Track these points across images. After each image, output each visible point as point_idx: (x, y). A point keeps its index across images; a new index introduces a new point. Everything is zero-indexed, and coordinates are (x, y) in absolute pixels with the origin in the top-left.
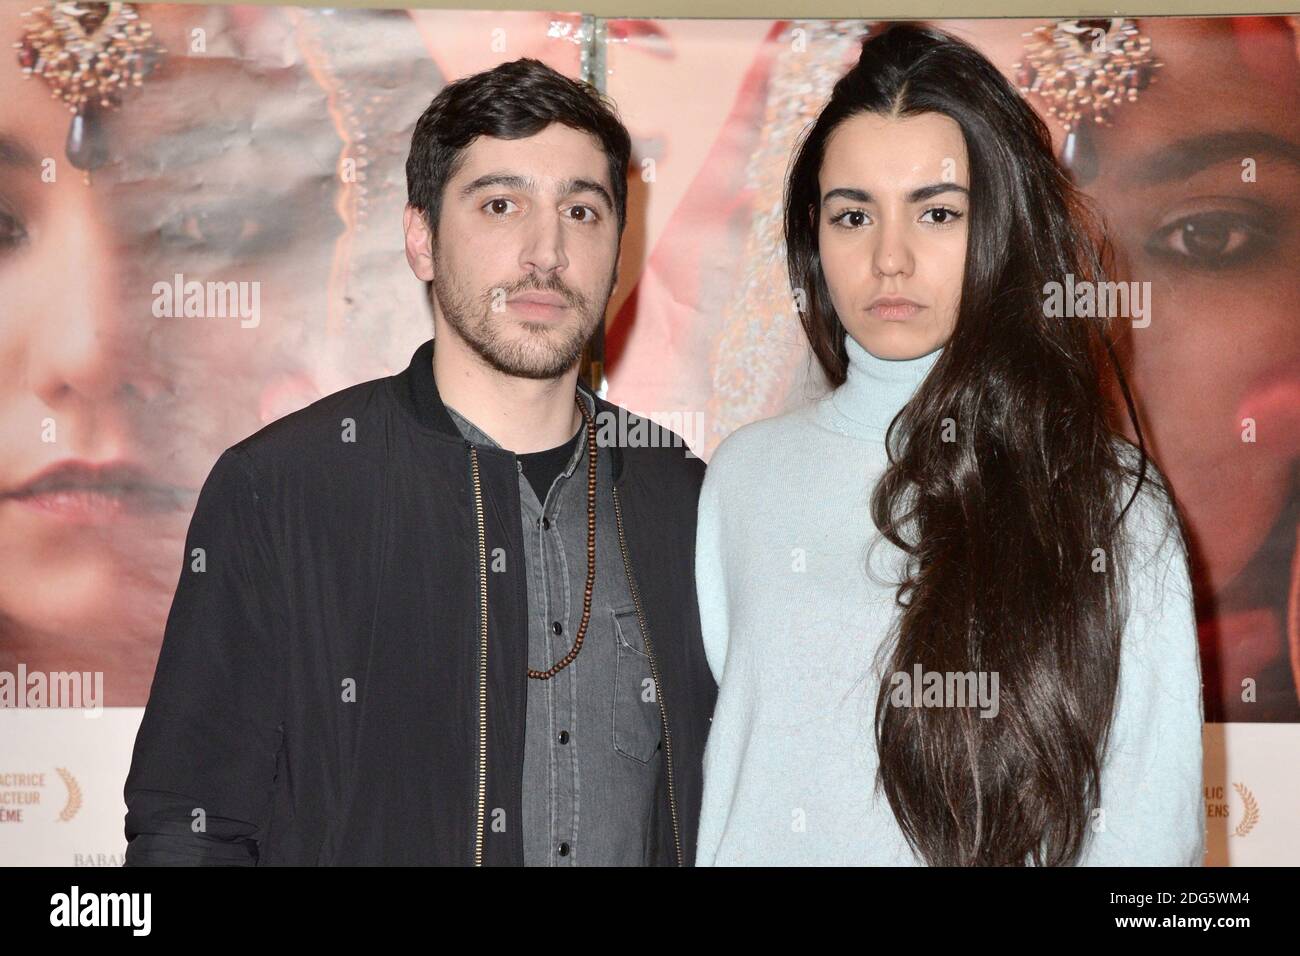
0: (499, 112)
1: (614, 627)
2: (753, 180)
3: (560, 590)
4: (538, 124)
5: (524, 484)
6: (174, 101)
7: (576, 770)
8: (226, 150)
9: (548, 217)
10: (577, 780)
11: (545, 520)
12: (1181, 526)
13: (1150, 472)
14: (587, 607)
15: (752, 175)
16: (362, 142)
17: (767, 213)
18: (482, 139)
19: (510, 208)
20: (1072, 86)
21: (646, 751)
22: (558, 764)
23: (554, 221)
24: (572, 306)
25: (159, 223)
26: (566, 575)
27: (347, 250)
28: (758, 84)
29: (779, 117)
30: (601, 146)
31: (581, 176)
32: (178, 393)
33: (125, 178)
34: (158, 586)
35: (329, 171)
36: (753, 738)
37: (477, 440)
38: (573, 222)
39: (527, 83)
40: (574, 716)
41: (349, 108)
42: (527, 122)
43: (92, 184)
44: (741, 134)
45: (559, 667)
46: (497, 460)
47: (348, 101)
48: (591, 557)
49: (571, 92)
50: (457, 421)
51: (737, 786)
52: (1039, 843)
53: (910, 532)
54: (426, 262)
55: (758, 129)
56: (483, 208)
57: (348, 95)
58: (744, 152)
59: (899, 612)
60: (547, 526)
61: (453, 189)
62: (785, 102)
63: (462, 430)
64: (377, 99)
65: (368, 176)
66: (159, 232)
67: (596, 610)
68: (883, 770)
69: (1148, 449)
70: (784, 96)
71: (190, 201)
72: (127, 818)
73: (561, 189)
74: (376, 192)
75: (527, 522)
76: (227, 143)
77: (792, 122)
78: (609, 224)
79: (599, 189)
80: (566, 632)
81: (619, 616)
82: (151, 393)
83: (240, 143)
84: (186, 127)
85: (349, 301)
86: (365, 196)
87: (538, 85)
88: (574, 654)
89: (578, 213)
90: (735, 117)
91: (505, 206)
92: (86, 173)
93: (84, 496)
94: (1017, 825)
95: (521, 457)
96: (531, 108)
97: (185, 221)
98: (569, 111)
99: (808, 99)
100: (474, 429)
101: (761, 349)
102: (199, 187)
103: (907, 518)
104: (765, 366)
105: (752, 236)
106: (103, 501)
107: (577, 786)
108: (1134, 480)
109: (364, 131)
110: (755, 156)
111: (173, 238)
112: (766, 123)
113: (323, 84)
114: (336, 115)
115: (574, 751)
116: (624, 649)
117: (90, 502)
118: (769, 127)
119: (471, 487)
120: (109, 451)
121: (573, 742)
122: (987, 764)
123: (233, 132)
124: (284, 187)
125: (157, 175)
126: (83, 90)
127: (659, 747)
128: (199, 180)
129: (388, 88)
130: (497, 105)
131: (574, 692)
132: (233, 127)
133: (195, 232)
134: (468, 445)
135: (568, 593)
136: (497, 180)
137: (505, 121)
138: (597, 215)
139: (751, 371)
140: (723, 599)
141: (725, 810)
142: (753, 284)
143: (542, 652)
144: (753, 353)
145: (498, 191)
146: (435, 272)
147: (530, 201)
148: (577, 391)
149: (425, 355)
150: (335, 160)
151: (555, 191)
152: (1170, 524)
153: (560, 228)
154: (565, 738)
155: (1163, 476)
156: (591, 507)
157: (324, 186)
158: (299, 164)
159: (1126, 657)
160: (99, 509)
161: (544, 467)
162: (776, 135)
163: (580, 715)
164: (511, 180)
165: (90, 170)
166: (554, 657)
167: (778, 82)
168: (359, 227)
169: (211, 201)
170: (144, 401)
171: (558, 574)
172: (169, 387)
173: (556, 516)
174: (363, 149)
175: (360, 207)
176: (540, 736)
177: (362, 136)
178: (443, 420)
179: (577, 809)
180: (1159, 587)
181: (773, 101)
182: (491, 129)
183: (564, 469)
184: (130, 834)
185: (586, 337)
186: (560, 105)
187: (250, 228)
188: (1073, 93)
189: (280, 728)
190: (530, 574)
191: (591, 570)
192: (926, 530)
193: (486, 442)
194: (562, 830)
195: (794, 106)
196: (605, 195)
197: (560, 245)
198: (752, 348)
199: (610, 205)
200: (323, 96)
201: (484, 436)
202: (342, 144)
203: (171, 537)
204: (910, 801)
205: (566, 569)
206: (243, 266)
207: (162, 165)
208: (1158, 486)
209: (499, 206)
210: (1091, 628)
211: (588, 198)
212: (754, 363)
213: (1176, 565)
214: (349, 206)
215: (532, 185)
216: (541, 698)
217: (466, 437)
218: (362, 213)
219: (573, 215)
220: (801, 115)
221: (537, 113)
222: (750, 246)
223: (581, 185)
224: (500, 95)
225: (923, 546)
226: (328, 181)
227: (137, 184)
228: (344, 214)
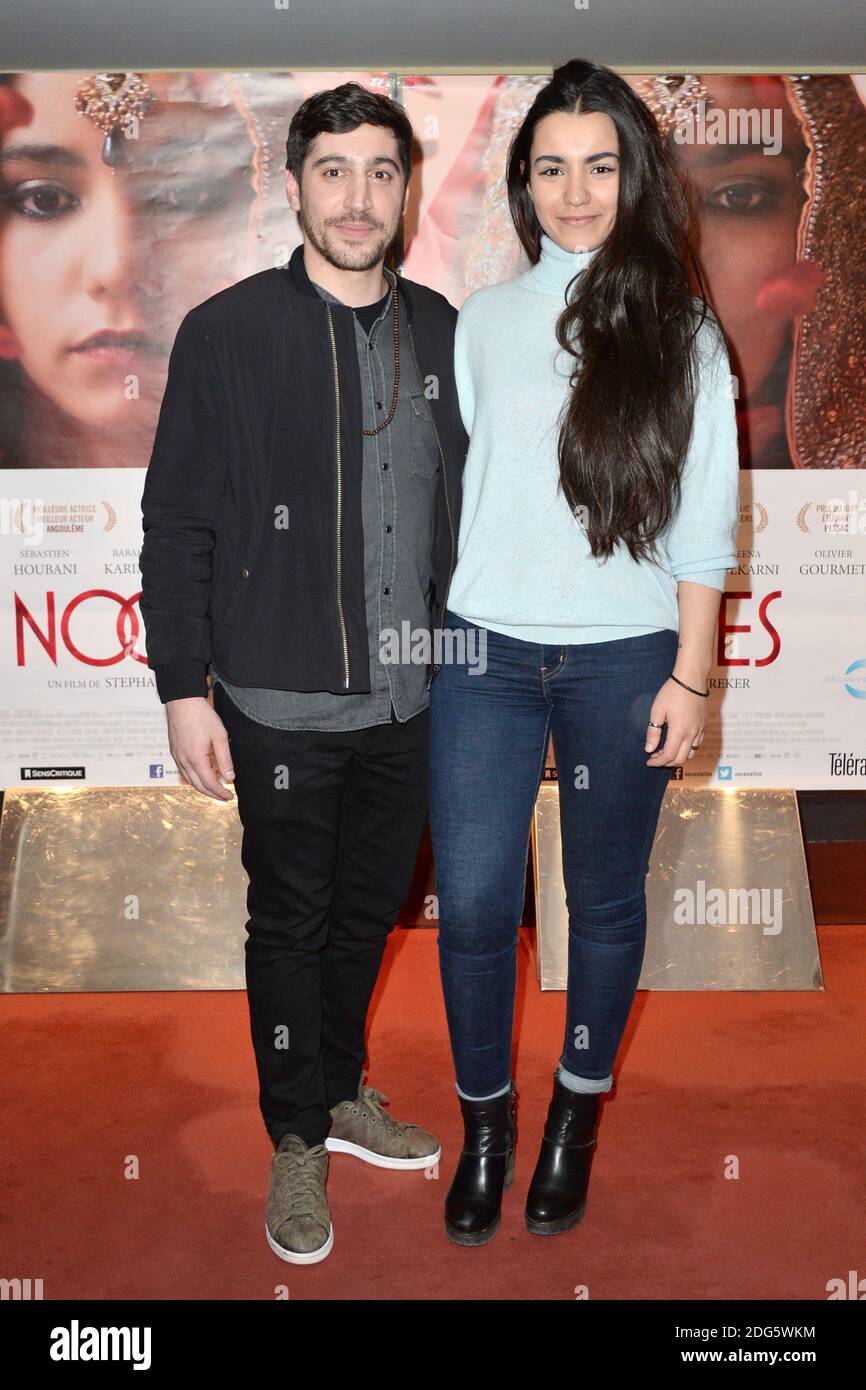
0: (333, 118)
1: (410, 403)
2: (486, 164)
3: (379, 385)
4: (356, 124)
5: (357, 324)
6: (162, 127)
7: (393, 484)
8: (191, 153)
9: (360, 180)
10: (394, 490)
11: (370, 345)
12: (725, 342)
13: (709, 313)
14: (396, 394)
15: (486, 162)
16: (266, 147)
17: (495, 184)
18: (323, 133)
19: (340, 173)
20: (664, 112)
21: (431, 474)
22: (383, 481)
23: (365, 180)
24: (377, 228)
25: (153, 195)
26: (383, 376)
27: (258, 208)
28: (488, 111)
29: (500, 129)
30: (393, 134)
31: (380, 154)
32: (165, 290)
33: (134, 171)
34: (154, 399)
35: (247, 164)
36: (490, 465)
37: (330, 300)
38: (376, 181)
39: (349, 101)
40: (390, 455)
41: (259, 128)
42: (349, 123)
43: (116, 175)
44: (480, 140)
45: (381, 428)
46: (341, 311)
47: (258, 124)
48: (397, 366)
49: (374, 105)
50: (318, 290)
51: (481, 492)
52: (645, 518)
53: (576, 346)
54: (296, 199)
55: (489, 137)
56: (325, 174)
57: (257, 121)
58: (481, 149)
59: (571, 390)
60: (371, 348)
61: (309, 162)
62: (504, 121)
63: (322, 295)
64: (274, 123)
65: (270, 166)
66: (153, 200)
67: (400, 394)
68: (562, 479)
69: (708, 300)
70: (503, 118)
71: (171, 183)
72: (144, 519)
73: (368, 163)
74: (274, 175)
75: (360, 346)
76: (190, 150)
77: (508, 133)
78: (398, 180)
79: (390, 161)
80: (384, 408)
81: (413, 398)
82: (150, 292)
83: (199, 148)
84: (168, 142)
85: (259, 237)
86: (268, 178)
87: (356, 102)
88: (389, 421)
89: (380, 175)
90: (476, 130)
91: (337, 173)
92: (113, 169)
93: (114, 350)
94: (633, 507)
95: (355, 309)
96: (350, 115)
97: (167, 194)
98: (373, 116)
99: (517, 120)
100: (328, 294)
101: (492, 260)
102: (175, 174)
103: (574, 339)
104: (494, 270)
105: (485, 197)
106: (124, 351)
107: (394, 494)
108: (700, 317)
109: (268, 141)
110: (487, 152)
111: (161, 203)
112: (493, 133)
113: (244, 115)
114: (252, 133)
115: (392, 475)
116: (417, 416)
117: (117, 353)
118: (496, 135)
119: (327, 326)
120: (127, 324)
121: (390, 469)
122: (617, 475)
123: (194, 144)
124: (223, 174)
125: (152, 168)
126: (111, 122)
127: (438, 471)
128: (175, 171)
129: (279, 116)
130: (332, 115)
131: (389, 440)
132: (194, 140)
133: (173, 200)
134: (325, 303)
135: (384, 385)
136: (331, 159)
137: (338, 123)
138: (390, 177)
139: (486, 273)
140: (471, 388)
141: (474, 507)
142: (487, 224)
143: (370, 420)
144: (488, 263)
145: (333, 165)
146: (301, 206)
147: (351, 171)
148: (384, 270)
149: (299, 254)
150: (250, 158)
151: (364, 165)
152: (719, 340)
153: (368, 185)
154: (386, 467)
155: (716, 315)
156: (397, 338)
157: (245, 172)
158: (230, 160)
159: (697, 415)
160: (122, 356)
161: (368, 314)
162: (500, 139)
163: (393, 453)
164: (339, 159)
165: (115, 167)
166: (378, 423)
167: (500, 110)
168: (265, 195)
169: (181, 182)
170: (145, 294)
171: (378, 375)
172: (160, 287)
173: (376, 342)
174: (266, 151)
175: (265, 184)
176: (371, 465)
177: (266, 144)
178: (311, 289)
179: (395, 506)
180: (714, 377)
181: (497, 121)
182: (329, 128)
183: (380, 315)
184: (145, 529)
185: (386, 245)
186: (367, 113)
187: (204, 197)
188: (665, 116)
189: (225, 467)
190: (362, 376)
191: (397, 375)
192: (585, 346)
193: (335, 302)
194: (387, 519)
195: (509, 123)
196: (395, 164)
197: (368, 196)
198: (487, 260)
199: (398, 170)
200: (244, 121)
201: (334, 298)
202: (255, 148)
203: (161, 371)
204: (576, 495)
205: (382, 372)
206: (201, 218)
207: (155, 163)
208: (714, 321)
209: (334, 173)
210: (675, 399)
211: (385, 167)
212: (488, 269)
213: (724, 363)
214: (259, 183)
215: (352, 162)
216: (371, 447)
217: (324, 299)
218: (266, 187)
219: (377, 176)
220: (513, 128)
221: (355, 118)
222: (485, 202)
223: (380, 160)
224: (335, 107)
225: (584, 354)
226: (246, 170)
227: (139, 174)
228: (256, 188)
